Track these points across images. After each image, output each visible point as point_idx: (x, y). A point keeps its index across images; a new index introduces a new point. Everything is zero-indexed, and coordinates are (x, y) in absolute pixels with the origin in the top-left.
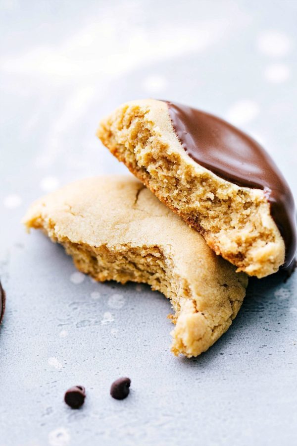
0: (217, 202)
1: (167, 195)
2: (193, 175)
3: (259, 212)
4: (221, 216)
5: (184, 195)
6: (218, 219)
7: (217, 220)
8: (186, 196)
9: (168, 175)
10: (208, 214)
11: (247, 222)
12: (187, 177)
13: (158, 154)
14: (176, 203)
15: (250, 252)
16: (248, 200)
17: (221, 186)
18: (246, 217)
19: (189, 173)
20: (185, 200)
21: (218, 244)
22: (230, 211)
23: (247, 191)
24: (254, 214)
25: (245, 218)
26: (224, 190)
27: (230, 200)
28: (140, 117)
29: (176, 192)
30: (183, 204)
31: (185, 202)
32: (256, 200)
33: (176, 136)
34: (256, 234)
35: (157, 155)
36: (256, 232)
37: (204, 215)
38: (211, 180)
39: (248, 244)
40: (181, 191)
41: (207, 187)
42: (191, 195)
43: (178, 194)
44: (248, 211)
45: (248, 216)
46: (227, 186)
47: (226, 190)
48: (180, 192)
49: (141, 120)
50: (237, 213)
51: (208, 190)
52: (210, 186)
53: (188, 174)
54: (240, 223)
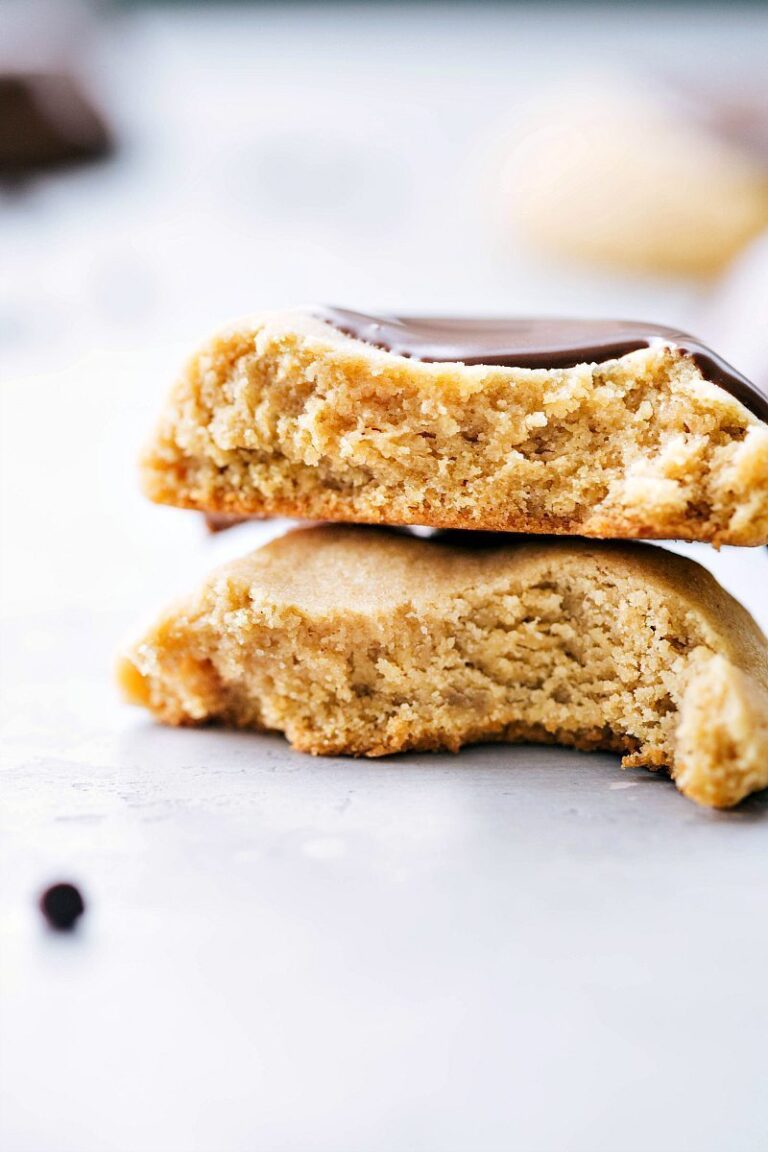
0: (556, 433)
1: (423, 490)
2: (464, 394)
3: (674, 390)
4: (586, 456)
5: (467, 459)
6: (586, 468)
7: (583, 471)
8: (475, 462)
9: (402, 432)
10: (552, 470)
11: (658, 435)
12: (453, 408)
13: (348, 396)
14: (457, 495)
15: (714, 485)
16: (630, 384)
17: (547, 386)
18: (647, 425)
19: (452, 394)
20: (476, 471)
21: (628, 513)
22: (601, 436)
23: (613, 367)
24: (663, 405)
25: (648, 431)
26: (559, 390)
27: (585, 411)
28: (245, 352)
29: (443, 463)
30: (477, 481)
31: (478, 477)
32: (649, 371)
33: (361, 344)
34: (699, 442)
35: (346, 401)
36: (697, 437)
37: (546, 479)
38: (513, 385)
39: (698, 473)
40: (453, 459)
41: (514, 408)
42: (485, 452)
43: (451, 469)
44: (646, 409)
45: (651, 420)
46: (560, 380)
47: (563, 388)
48: (452, 462)
49: (254, 359)
50: (622, 429)
51: (521, 412)
52: (518, 401)
53: (451, 399)
54: (645, 447)
